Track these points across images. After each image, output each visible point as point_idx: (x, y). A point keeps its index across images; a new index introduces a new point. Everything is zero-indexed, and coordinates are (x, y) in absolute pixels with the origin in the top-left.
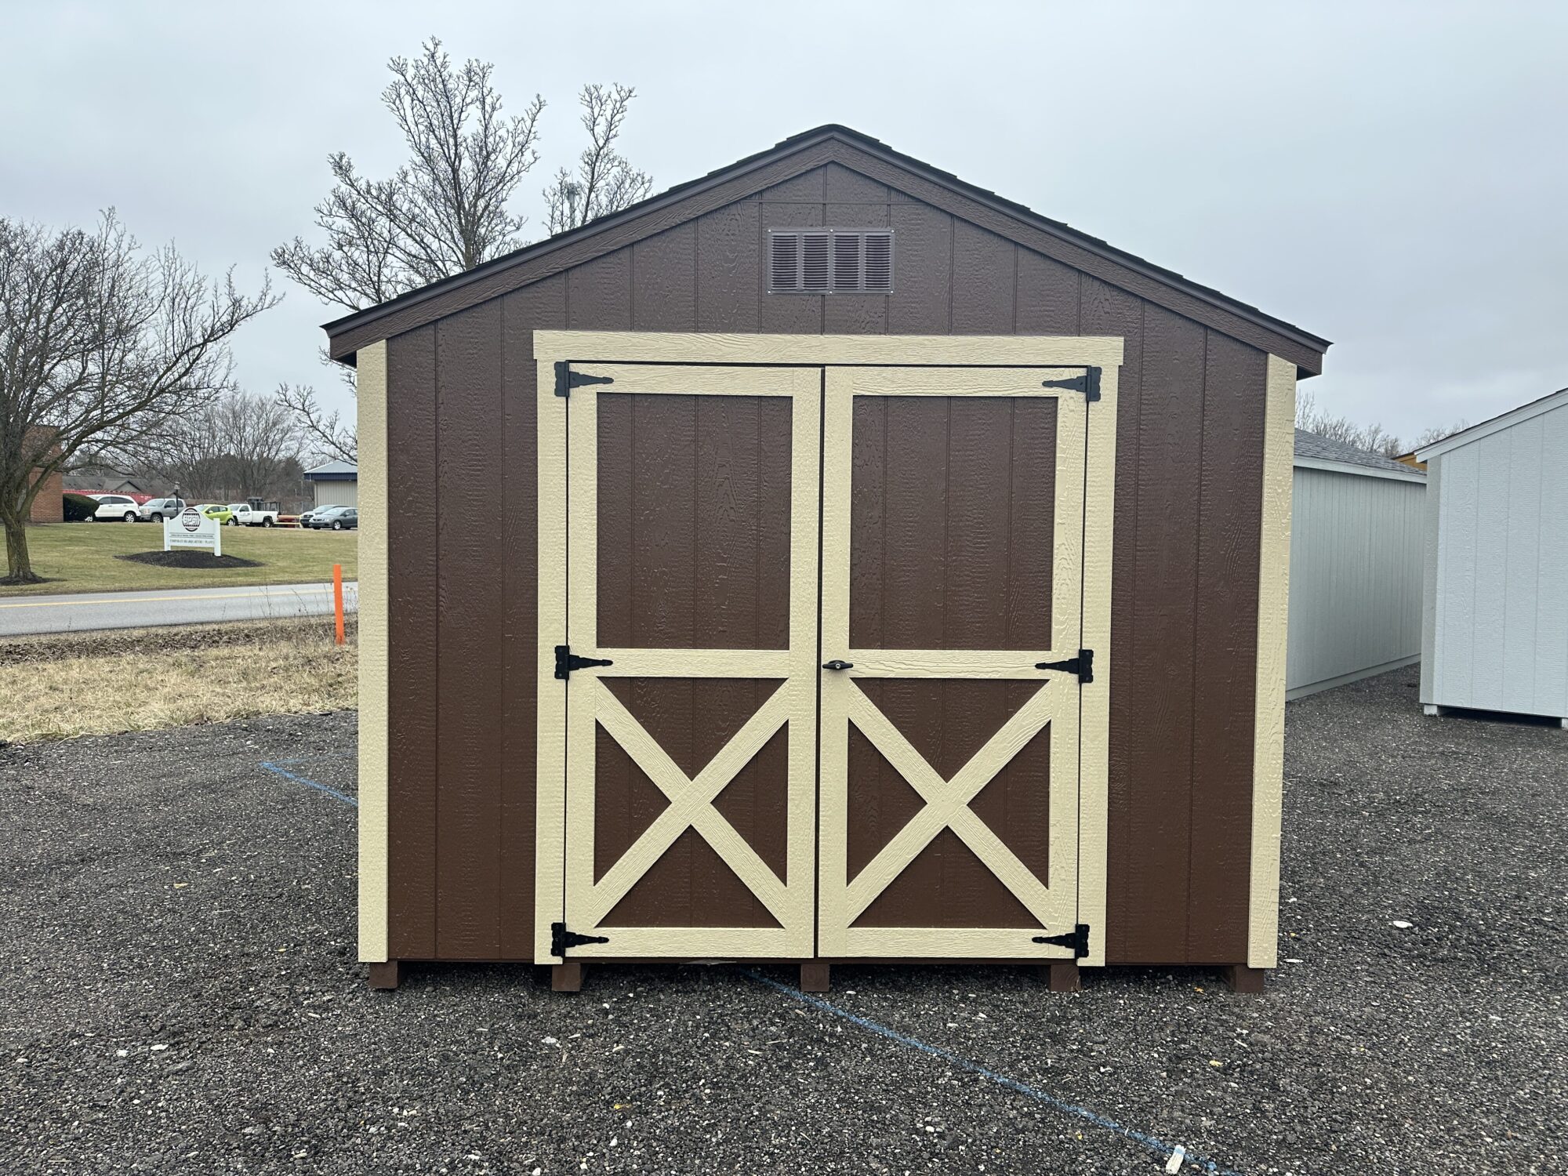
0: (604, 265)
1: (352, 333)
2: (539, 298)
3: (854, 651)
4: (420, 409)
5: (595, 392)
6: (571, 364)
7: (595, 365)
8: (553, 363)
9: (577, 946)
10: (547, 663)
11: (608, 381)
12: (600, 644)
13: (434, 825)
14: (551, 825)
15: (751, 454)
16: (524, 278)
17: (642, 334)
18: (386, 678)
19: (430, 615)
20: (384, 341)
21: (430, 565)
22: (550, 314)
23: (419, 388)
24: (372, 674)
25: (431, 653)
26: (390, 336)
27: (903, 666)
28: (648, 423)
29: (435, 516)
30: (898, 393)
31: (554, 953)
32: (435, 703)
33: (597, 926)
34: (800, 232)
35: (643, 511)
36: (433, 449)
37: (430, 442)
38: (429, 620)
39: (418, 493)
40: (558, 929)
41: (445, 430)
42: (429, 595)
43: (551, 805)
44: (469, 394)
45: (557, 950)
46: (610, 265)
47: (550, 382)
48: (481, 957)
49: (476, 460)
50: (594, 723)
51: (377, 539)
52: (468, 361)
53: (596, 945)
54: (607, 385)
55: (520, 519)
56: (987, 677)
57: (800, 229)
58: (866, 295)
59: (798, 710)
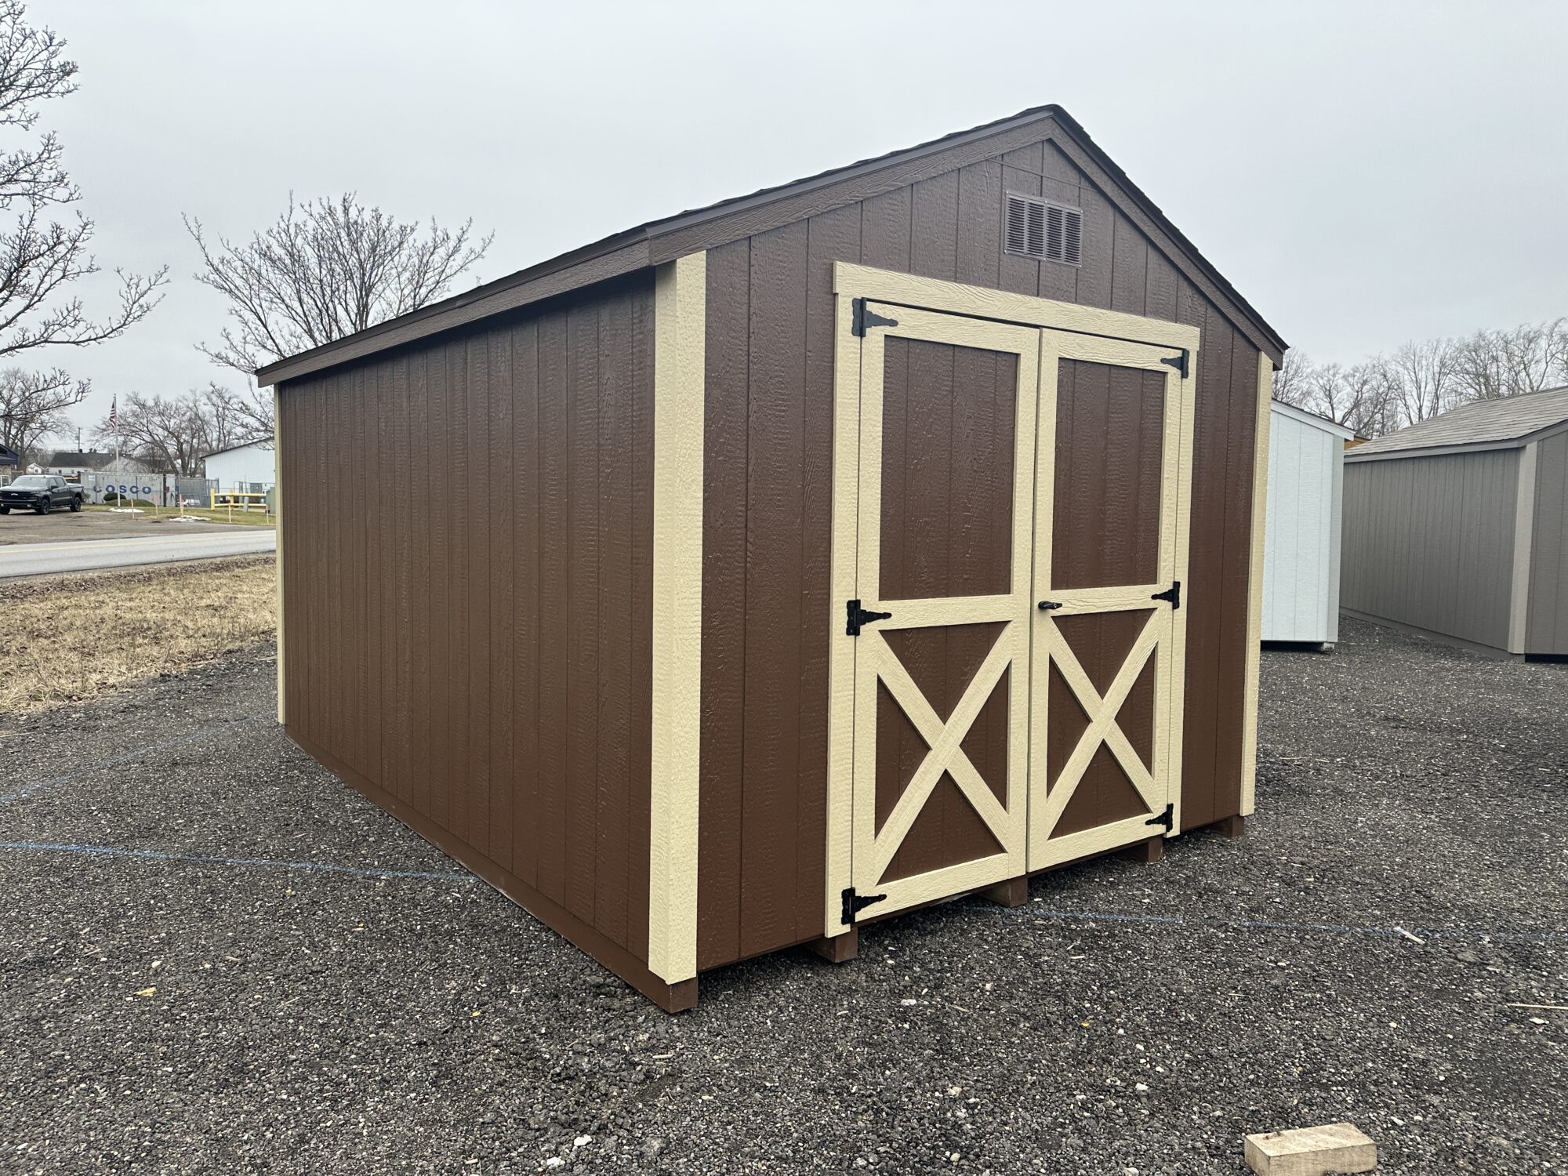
0: (890, 201)
1: (671, 237)
2: (839, 226)
3: (1054, 592)
4: (733, 337)
5: (883, 334)
6: (868, 303)
7: (884, 305)
8: (851, 299)
9: (862, 909)
10: (839, 618)
11: (893, 323)
12: (882, 597)
13: (739, 808)
14: (842, 788)
15: (989, 407)
16: (831, 202)
17: (920, 278)
18: (699, 647)
19: (738, 573)
20: (705, 252)
21: (739, 516)
22: (846, 245)
23: (734, 313)
24: (687, 643)
25: (738, 616)
26: (710, 247)
27: (1082, 603)
28: (918, 370)
29: (744, 461)
30: (1085, 358)
31: (844, 922)
32: (741, 671)
33: (878, 884)
34: (1028, 199)
35: (913, 460)
36: (744, 384)
37: (741, 376)
38: (737, 579)
39: (729, 433)
40: (849, 895)
41: (755, 363)
42: (737, 550)
43: (841, 768)
44: (777, 325)
45: (847, 918)
46: (895, 202)
47: (848, 320)
48: (778, 945)
49: (780, 399)
50: (876, 679)
51: (694, 487)
52: (778, 287)
53: (877, 904)
54: (892, 328)
55: (817, 466)
56: (1127, 608)
57: (1026, 196)
58: (1066, 266)
59: (1018, 649)
